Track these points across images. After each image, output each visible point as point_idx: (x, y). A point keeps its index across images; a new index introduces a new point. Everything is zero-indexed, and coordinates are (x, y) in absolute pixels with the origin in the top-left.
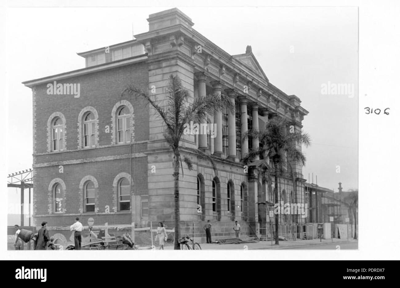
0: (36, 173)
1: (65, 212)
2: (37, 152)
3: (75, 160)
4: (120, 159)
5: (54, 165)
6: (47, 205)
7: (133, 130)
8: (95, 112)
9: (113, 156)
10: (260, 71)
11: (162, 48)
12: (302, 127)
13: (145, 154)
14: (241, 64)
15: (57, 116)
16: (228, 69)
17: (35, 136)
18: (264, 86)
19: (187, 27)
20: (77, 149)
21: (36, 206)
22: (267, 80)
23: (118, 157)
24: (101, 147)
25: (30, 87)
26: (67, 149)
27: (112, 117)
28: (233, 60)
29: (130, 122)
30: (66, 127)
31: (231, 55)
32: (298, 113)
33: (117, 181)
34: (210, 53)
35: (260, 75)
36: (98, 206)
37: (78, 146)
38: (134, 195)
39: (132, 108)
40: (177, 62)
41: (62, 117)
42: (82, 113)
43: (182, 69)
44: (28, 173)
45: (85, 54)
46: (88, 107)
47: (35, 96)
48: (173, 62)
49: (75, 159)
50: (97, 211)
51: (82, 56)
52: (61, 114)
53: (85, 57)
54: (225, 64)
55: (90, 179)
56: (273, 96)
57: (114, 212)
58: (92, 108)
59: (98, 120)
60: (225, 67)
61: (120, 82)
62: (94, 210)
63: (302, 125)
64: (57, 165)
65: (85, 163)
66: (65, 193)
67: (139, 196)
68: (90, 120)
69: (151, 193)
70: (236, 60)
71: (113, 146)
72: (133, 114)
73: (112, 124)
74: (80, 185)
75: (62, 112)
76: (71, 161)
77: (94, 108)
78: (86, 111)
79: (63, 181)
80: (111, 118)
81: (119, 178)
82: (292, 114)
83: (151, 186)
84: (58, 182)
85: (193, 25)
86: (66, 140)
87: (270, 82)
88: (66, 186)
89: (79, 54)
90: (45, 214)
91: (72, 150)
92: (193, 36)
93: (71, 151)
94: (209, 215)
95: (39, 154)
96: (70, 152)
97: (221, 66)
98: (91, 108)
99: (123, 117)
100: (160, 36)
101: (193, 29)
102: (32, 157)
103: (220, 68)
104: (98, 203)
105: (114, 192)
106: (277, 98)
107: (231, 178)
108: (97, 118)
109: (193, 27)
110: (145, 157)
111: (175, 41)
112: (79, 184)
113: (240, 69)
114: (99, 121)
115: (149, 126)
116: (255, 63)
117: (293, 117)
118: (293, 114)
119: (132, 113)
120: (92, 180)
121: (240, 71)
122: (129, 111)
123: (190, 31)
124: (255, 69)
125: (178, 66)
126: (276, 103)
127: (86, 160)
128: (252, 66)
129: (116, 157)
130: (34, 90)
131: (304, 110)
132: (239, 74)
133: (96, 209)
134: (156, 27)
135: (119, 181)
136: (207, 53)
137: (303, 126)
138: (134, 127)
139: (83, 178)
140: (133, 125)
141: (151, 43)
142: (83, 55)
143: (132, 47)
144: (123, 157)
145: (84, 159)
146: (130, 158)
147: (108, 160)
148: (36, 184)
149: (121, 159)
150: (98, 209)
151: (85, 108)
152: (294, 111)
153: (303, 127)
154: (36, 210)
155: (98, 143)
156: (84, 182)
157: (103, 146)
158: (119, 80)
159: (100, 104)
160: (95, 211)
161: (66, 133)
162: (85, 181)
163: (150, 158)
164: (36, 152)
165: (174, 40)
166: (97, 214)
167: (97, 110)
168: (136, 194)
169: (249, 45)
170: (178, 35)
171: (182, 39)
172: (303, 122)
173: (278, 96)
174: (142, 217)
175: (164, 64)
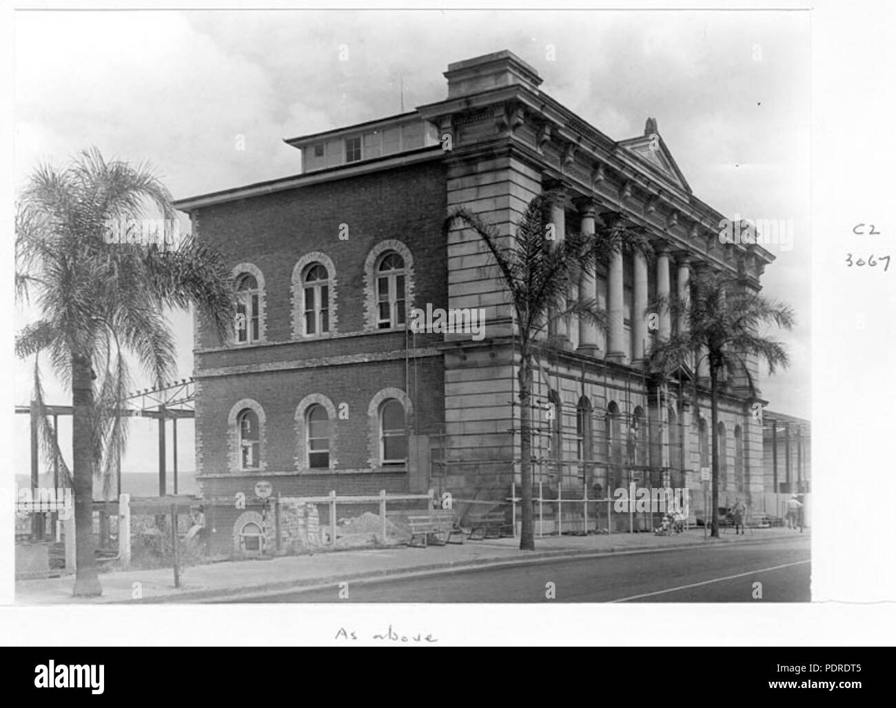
0: (201, 390)
1: (264, 469)
2: (202, 346)
3: (285, 362)
4: (384, 362)
5: (241, 372)
6: (226, 454)
7: (412, 302)
8: (329, 264)
9: (367, 355)
10: (673, 172)
11: (477, 133)
12: (759, 290)
13: (438, 350)
14: (637, 159)
15: (245, 271)
16: (608, 170)
17: (198, 312)
18: (682, 204)
19: (528, 88)
20: (290, 339)
21: (202, 457)
22: (688, 190)
23: (380, 357)
24: (341, 335)
25: (185, 212)
26: (268, 340)
27: (365, 274)
28: (619, 151)
29: (406, 285)
30: (265, 294)
31: (616, 140)
32: (753, 260)
33: (377, 406)
34: (574, 140)
35: (673, 180)
36: (336, 457)
37: (292, 334)
38: (415, 434)
39: (410, 255)
40: (509, 161)
41: (257, 274)
42: (300, 266)
43: (519, 175)
44: (180, 388)
45: (302, 142)
46: (313, 253)
47: (197, 231)
48: (500, 162)
49: (286, 360)
50: (334, 467)
51: (295, 146)
52: (255, 267)
53: (300, 148)
54: (603, 162)
55: (319, 402)
56: (700, 224)
57: (370, 468)
58: (323, 254)
59: (336, 281)
60: (603, 167)
61: (383, 202)
62: (326, 465)
63: (761, 284)
64: (245, 372)
65: (307, 368)
66: (264, 430)
67: (424, 436)
68: (318, 280)
69: (450, 429)
70: (625, 151)
71: (368, 333)
72: (412, 268)
73: (365, 289)
74: (297, 413)
75: (256, 264)
76: (277, 364)
77: (325, 256)
78: (309, 261)
79: (259, 405)
80: (365, 277)
81: (381, 400)
82: (739, 262)
83: (450, 415)
84: (249, 407)
85: (540, 84)
86: (265, 320)
87: (693, 194)
88: (266, 414)
89: (288, 142)
90: (221, 473)
91: (278, 341)
92: (542, 107)
93: (276, 343)
94: (570, 475)
95: (206, 350)
96: (274, 345)
97: (596, 165)
98: (320, 256)
99: (389, 274)
100: (473, 108)
101: (540, 92)
102: (192, 355)
103: (593, 169)
104: (335, 449)
105: (369, 427)
106: (710, 230)
107: (613, 399)
108: (333, 277)
109: (540, 87)
110: (437, 356)
111: (505, 119)
112: (294, 412)
113: (634, 169)
114: (338, 283)
115: (447, 294)
116: (663, 155)
117: (741, 267)
118: (742, 262)
119: (410, 265)
120: (323, 404)
121: (635, 175)
122: (403, 261)
123: (535, 96)
124: (663, 168)
125: (510, 170)
126: (707, 238)
127: (310, 362)
128: (658, 161)
129: (376, 357)
130: (194, 218)
131: (766, 253)
132: (632, 181)
133: (333, 463)
134: (464, 90)
135: (382, 404)
136: (568, 139)
137: (761, 287)
138: (414, 295)
139: (302, 398)
140: (410, 291)
141: (452, 123)
142: (295, 143)
143: (403, 127)
144: (389, 356)
145: (304, 359)
146: (405, 359)
147: (356, 361)
148: (201, 412)
149: (387, 361)
150: (336, 462)
151: (307, 256)
152: (743, 254)
153: (763, 289)
154: (201, 464)
155: (335, 327)
156: (305, 408)
157: (347, 335)
158: (381, 199)
159: (340, 248)
160: (330, 467)
161: (265, 306)
162: (307, 405)
163: (448, 360)
164: (200, 345)
165: (502, 116)
166: (334, 472)
167: (332, 259)
168: (418, 433)
169: (652, 117)
170: (512, 106)
171: (521, 113)
172: (761, 277)
173: (711, 225)
174: (431, 479)
175: (481, 167)
